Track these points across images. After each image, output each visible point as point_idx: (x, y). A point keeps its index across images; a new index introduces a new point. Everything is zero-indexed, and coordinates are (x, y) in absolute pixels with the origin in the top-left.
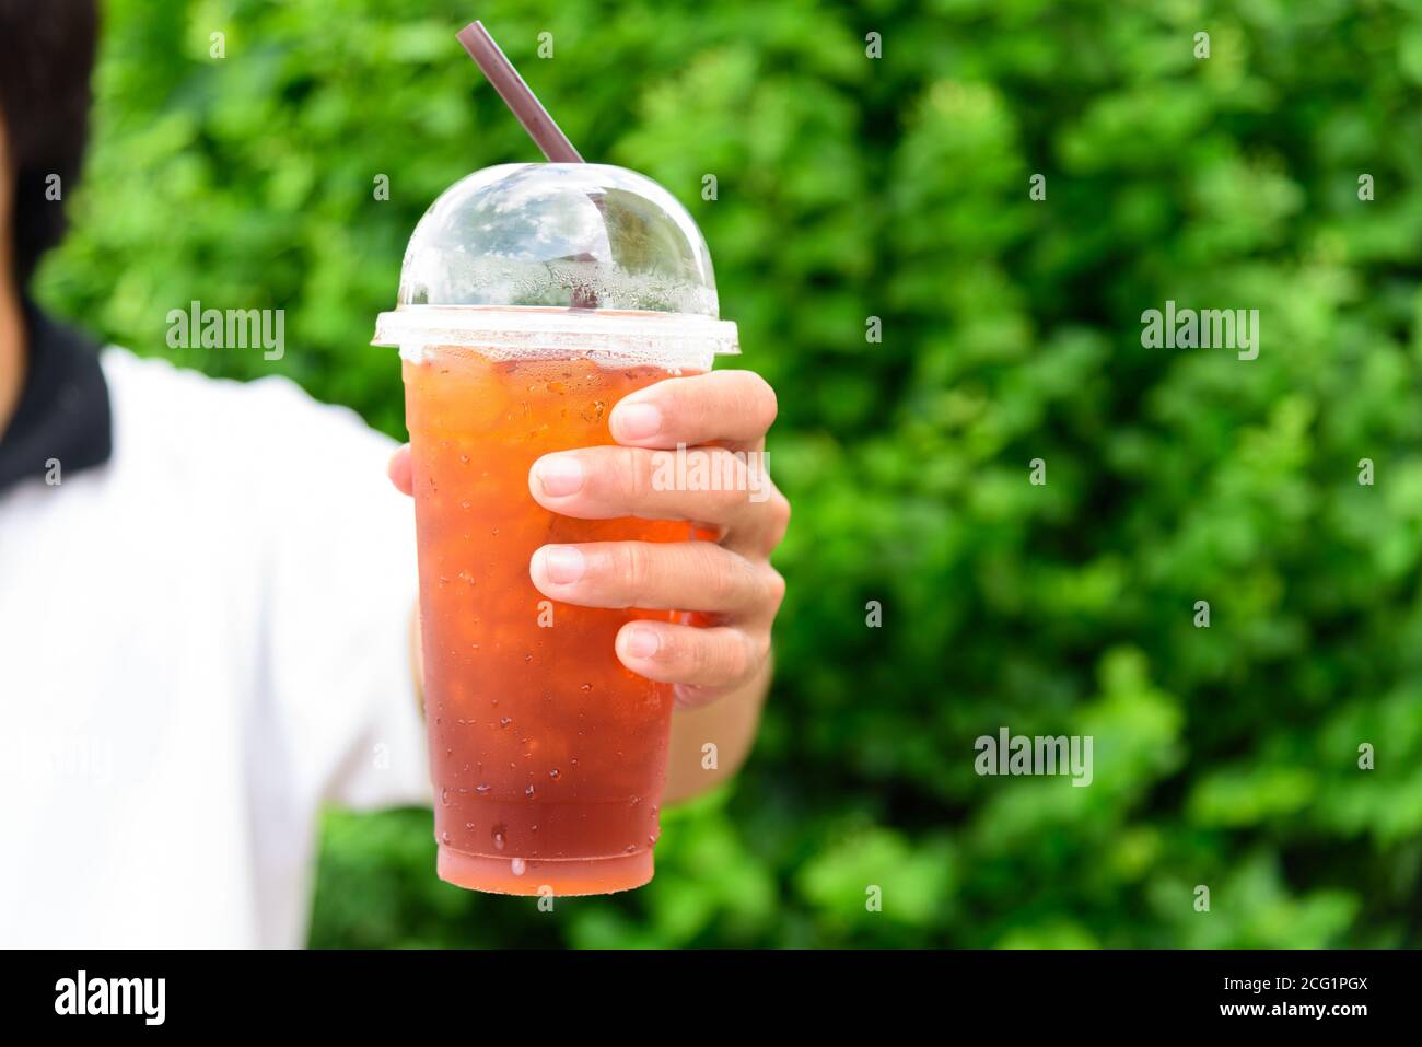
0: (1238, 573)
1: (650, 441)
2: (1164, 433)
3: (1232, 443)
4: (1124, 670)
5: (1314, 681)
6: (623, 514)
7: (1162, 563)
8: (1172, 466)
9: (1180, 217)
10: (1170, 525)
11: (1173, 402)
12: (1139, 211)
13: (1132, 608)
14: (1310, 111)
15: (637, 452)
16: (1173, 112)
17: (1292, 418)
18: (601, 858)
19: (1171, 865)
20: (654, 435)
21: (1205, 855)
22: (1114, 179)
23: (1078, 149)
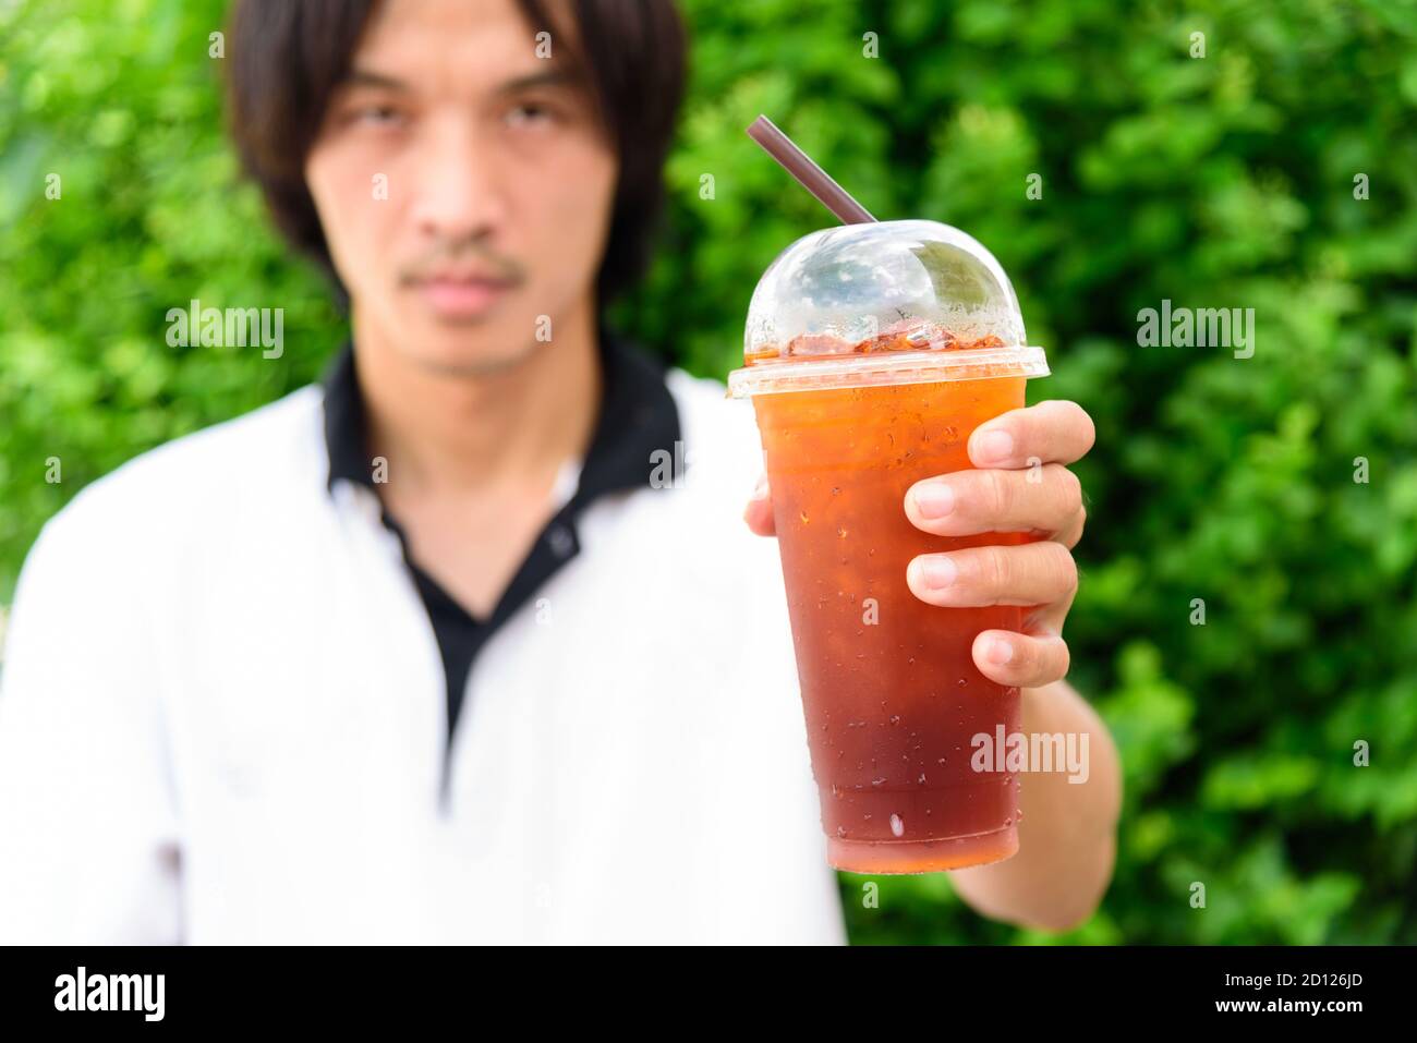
0: (1248, 570)
1: (1002, 464)
2: (1177, 437)
3: (1240, 449)
4: (1139, 662)
5: (1319, 673)
6: (987, 530)
7: (1174, 562)
8: (1186, 469)
9: (1193, 234)
10: (1184, 525)
11: (1185, 409)
12: (1155, 226)
13: (1146, 604)
14: (1316, 135)
15: (997, 474)
16: (1186, 134)
17: (1298, 422)
18: (986, 833)
19: (1184, 847)
20: (1005, 459)
21: (1215, 840)
22: (1132, 196)
23: (1096, 169)
